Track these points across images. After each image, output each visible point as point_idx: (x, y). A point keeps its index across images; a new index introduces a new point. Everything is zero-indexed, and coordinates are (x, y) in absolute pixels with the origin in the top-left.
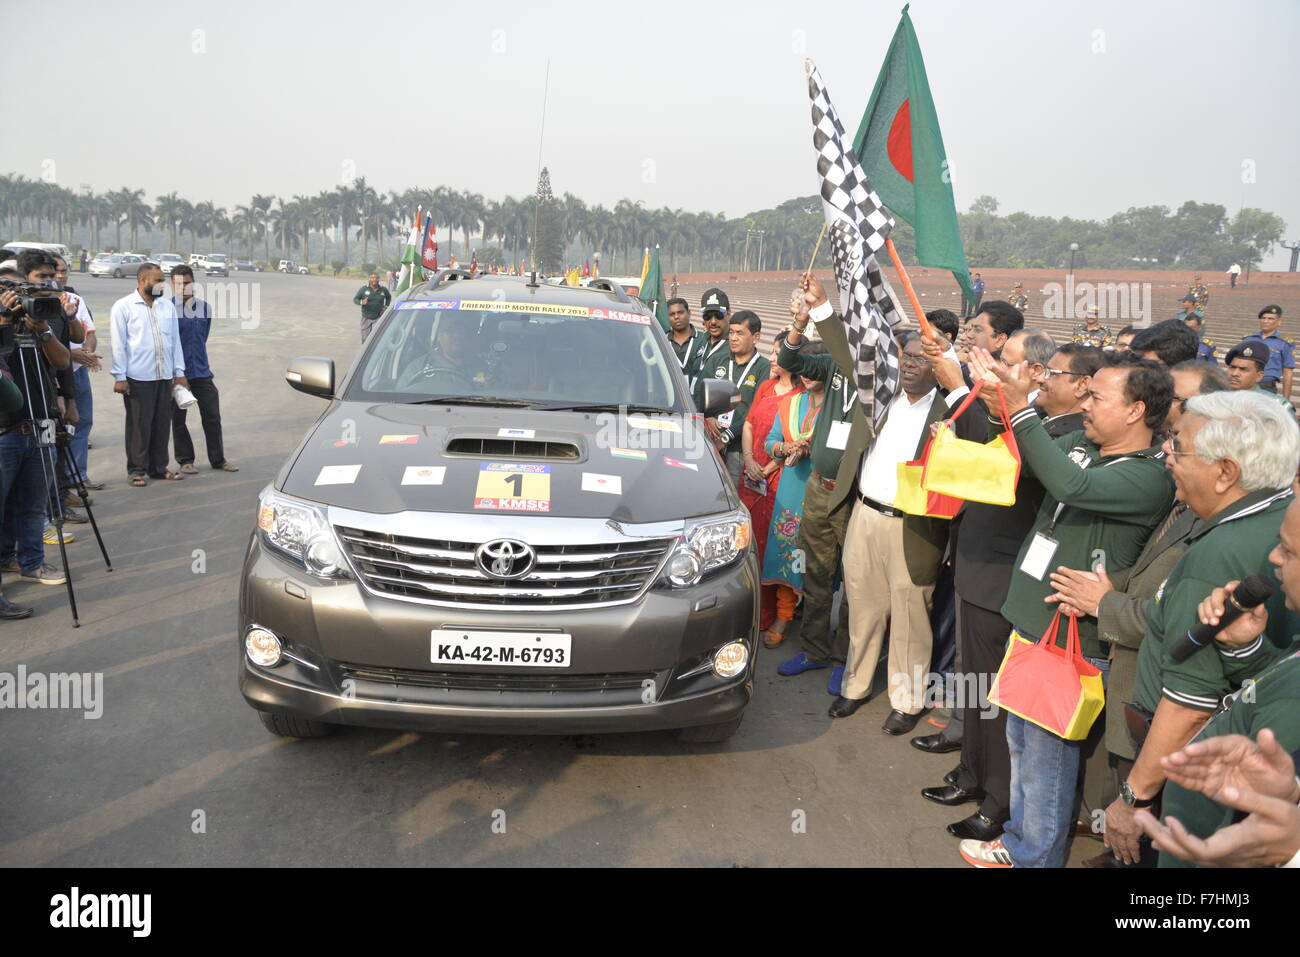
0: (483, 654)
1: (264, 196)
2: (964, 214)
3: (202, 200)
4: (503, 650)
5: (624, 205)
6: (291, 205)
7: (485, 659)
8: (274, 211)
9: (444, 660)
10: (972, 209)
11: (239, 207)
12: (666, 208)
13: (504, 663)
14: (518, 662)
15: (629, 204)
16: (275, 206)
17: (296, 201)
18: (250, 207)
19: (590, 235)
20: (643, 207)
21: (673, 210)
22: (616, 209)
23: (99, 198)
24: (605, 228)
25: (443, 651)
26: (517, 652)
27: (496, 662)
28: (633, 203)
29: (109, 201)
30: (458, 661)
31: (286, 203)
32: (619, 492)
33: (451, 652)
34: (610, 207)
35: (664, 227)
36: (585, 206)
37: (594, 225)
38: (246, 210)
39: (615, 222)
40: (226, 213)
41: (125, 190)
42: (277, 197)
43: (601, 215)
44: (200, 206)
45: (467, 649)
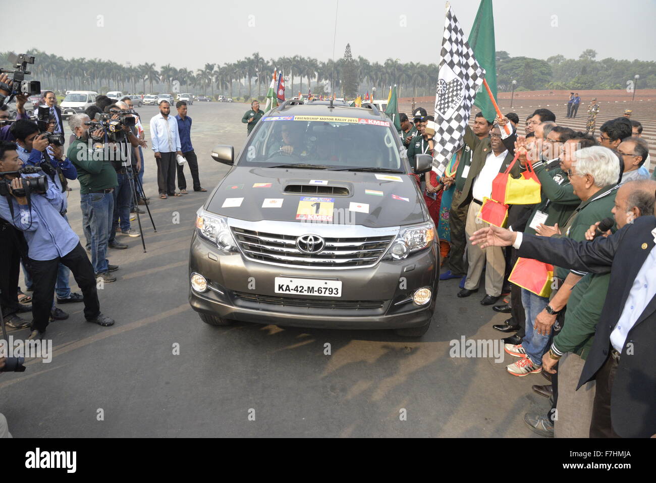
0: (299, 289)
1: (211, 64)
2: (576, 60)
3: (182, 67)
4: (309, 288)
5: (389, 62)
6: (224, 68)
7: (300, 292)
8: (216, 71)
9: (281, 292)
10: (581, 57)
11: (199, 70)
12: (411, 63)
13: (309, 294)
14: (316, 294)
15: (392, 61)
16: (216, 69)
17: (226, 66)
18: (204, 70)
19: (371, 78)
20: (399, 62)
21: (415, 63)
22: (385, 64)
23: (135, 68)
24: (379, 74)
25: (280, 287)
26: (316, 289)
27: (305, 293)
28: (394, 60)
29: (139, 70)
30: (287, 292)
31: (221, 67)
32: (368, 212)
33: (284, 288)
34: (382, 63)
35: (410, 73)
36: (369, 63)
37: (373, 73)
38: (202, 71)
39: (385, 70)
40: (193, 73)
41: (147, 64)
42: (217, 64)
43: (377, 67)
44: (181, 70)
45: (292, 286)
